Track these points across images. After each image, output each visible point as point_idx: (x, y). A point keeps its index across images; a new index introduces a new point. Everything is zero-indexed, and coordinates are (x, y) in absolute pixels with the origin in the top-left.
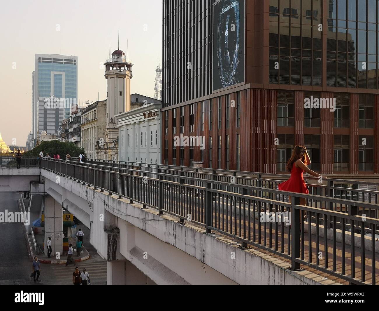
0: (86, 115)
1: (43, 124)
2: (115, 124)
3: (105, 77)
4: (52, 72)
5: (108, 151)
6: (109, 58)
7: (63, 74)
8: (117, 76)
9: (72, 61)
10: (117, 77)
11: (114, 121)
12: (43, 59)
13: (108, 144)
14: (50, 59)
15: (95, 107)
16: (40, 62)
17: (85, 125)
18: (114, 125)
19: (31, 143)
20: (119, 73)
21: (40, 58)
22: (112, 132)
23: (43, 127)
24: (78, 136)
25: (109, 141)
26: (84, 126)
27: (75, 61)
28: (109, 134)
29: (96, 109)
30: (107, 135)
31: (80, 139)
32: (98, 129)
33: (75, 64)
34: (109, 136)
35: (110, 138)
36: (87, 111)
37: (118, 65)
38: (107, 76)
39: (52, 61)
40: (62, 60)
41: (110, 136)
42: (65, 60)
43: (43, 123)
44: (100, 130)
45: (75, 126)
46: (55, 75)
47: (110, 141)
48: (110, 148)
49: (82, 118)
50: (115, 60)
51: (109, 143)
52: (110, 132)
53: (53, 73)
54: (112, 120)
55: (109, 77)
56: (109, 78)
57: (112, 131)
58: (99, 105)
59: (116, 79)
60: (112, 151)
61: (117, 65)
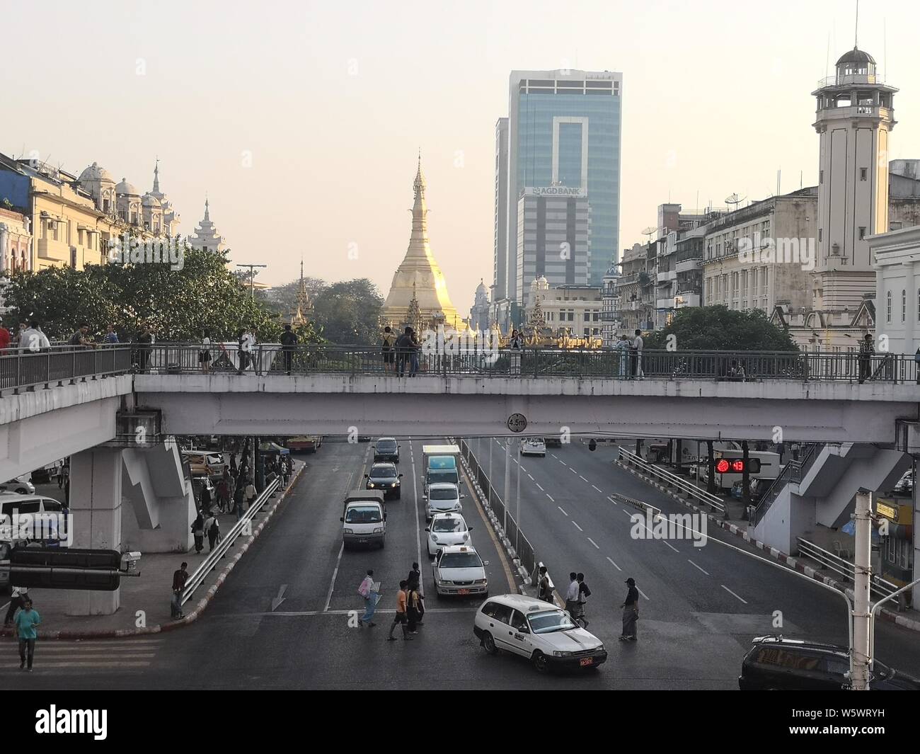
0: (724, 235)
1: (535, 260)
2: (844, 260)
3: (814, 128)
4: (554, 117)
5: (823, 335)
6: (829, 76)
7: (585, 122)
8: (854, 123)
9: (609, 84)
10: (853, 127)
11: (841, 252)
12: (532, 82)
13: (825, 316)
14: (551, 83)
15: (766, 212)
16: (523, 91)
17: (720, 262)
18: (842, 263)
19: (491, 311)
20: (859, 115)
21: (523, 82)
22: (835, 283)
23: (533, 268)
24: (696, 293)
25: (825, 308)
26: (719, 266)
27: (617, 84)
28: (825, 289)
29: (770, 217)
30: (821, 291)
31: (701, 300)
32: (778, 272)
33: (616, 92)
34: (825, 293)
35: (830, 298)
36: (728, 224)
37: (858, 93)
38: (820, 127)
39: (556, 88)
40: (580, 83)
41: (830, 293)
42: (589, 84)
43: (533, 258)
44: (781, 278)
45: (688, 265)
46: (562, 126)
47: (830, 308)
48: (830, 326)
49: (707, 243)
50: (849, 80)
51: (828, 312)
52: (830, 283)
53: (557, 121)
54: (836, 248)
55: (830, 127)
56: (829, 132)
57: (836, 278)
58: (781, 206)
59: (851, 131)
60: (842, 334)
61: (854, 95)
